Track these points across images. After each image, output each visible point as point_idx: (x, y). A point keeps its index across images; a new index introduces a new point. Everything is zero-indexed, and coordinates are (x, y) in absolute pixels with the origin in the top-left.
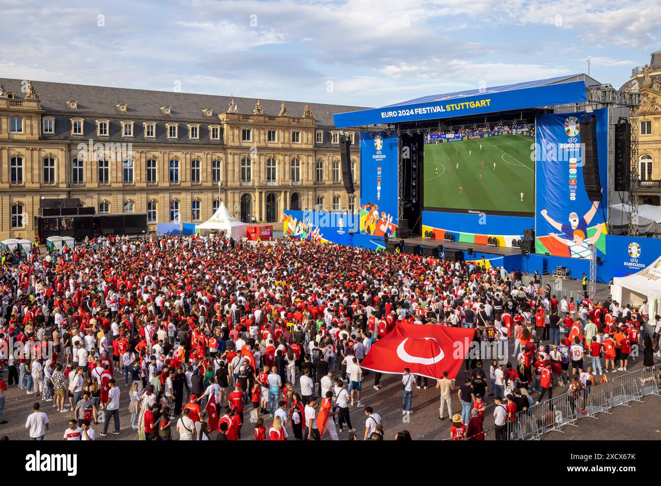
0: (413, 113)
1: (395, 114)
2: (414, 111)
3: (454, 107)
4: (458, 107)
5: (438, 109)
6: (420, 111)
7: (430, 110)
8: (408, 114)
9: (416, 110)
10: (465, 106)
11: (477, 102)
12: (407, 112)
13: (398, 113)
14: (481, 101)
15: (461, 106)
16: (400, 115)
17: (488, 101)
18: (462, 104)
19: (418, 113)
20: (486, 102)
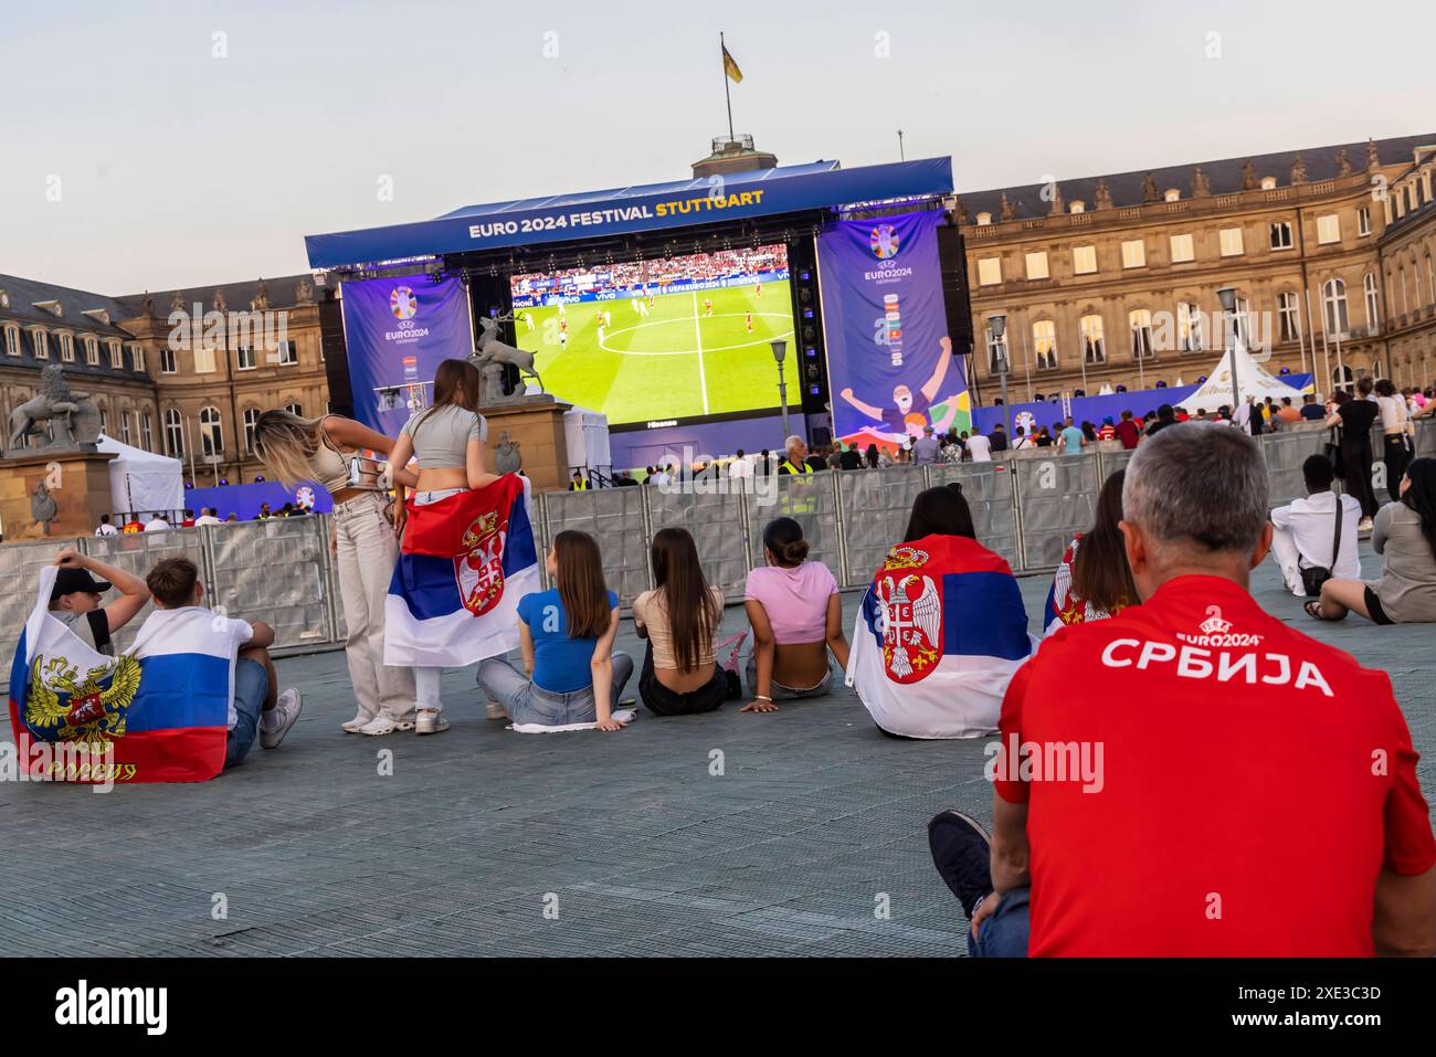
0: (564, 224)
1: (511, 227)
2: (568, 220)
3: (677, 208)
4: (685, 207)
5: (634, 213)
6: (585, 219)
7: (612, 216)
8: (548, 227)
9: (572, 217)
10: (703, 205)
11: (733, 197)
12: (546, 223)
13: (520, 227)
14: (742, 195)
15: (693, 206)
16: (524, 230)
17: (758, 194)
18: (697, 202)
19: (579, 224)
20: (754, 198)
